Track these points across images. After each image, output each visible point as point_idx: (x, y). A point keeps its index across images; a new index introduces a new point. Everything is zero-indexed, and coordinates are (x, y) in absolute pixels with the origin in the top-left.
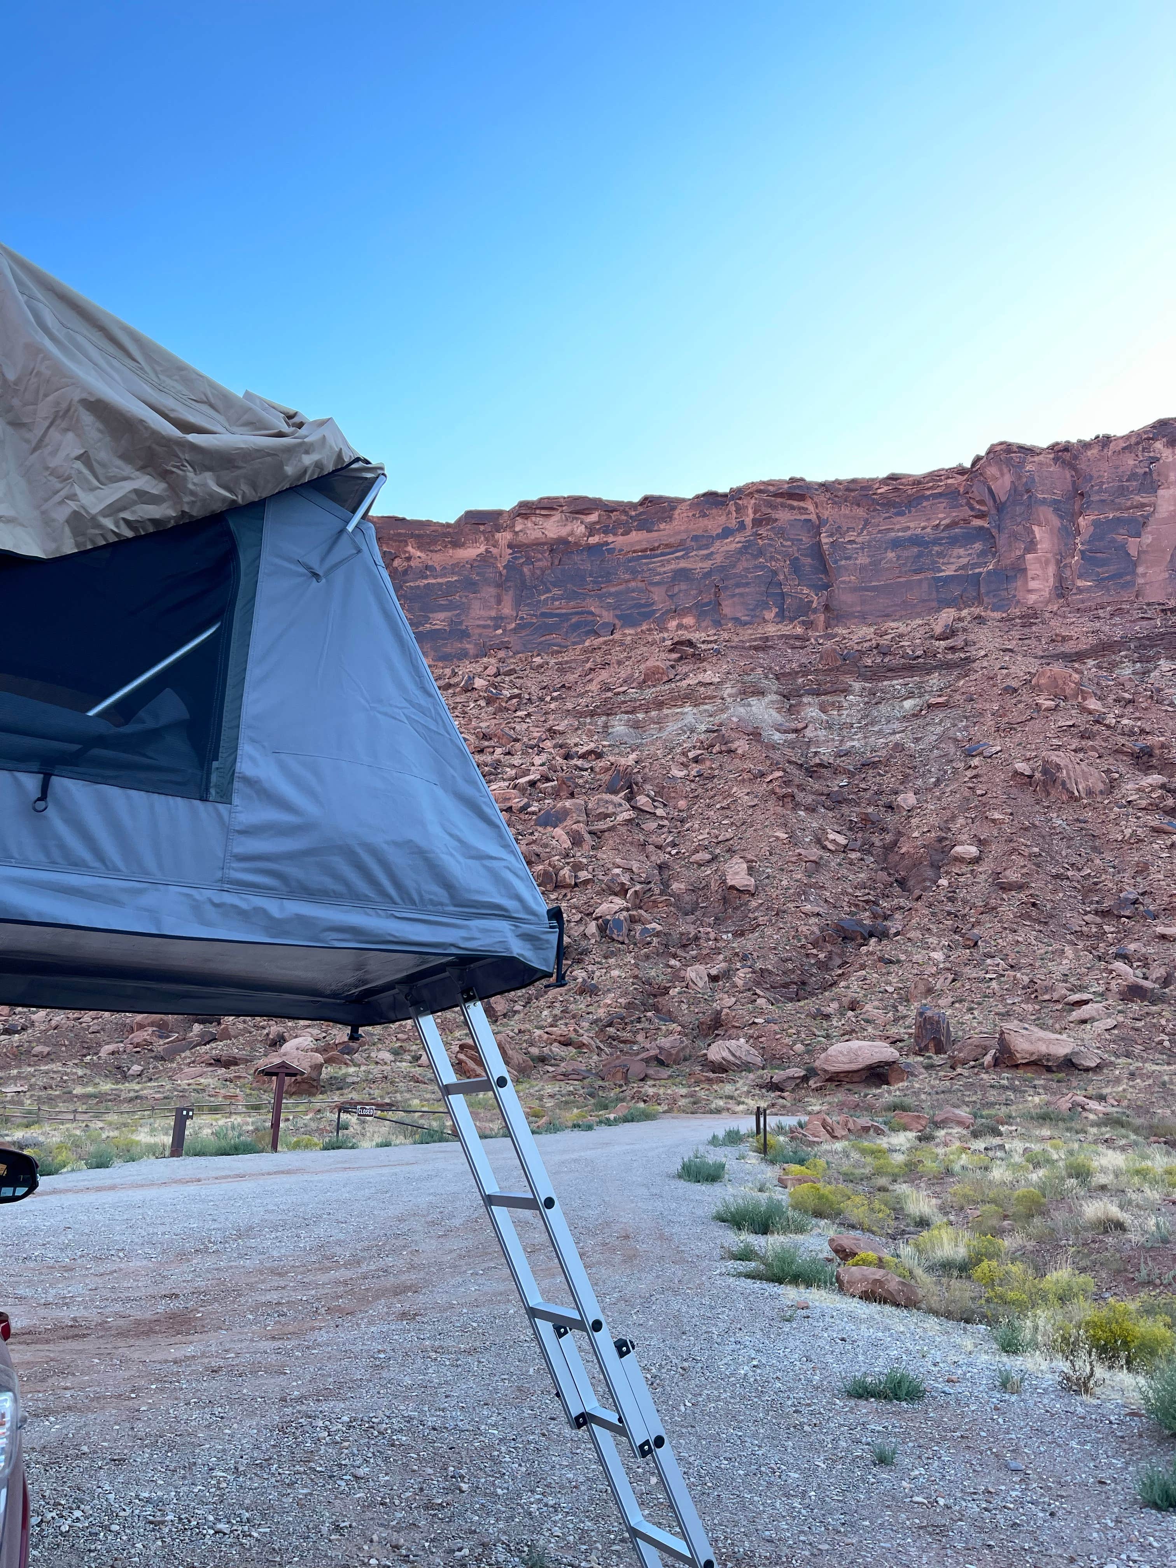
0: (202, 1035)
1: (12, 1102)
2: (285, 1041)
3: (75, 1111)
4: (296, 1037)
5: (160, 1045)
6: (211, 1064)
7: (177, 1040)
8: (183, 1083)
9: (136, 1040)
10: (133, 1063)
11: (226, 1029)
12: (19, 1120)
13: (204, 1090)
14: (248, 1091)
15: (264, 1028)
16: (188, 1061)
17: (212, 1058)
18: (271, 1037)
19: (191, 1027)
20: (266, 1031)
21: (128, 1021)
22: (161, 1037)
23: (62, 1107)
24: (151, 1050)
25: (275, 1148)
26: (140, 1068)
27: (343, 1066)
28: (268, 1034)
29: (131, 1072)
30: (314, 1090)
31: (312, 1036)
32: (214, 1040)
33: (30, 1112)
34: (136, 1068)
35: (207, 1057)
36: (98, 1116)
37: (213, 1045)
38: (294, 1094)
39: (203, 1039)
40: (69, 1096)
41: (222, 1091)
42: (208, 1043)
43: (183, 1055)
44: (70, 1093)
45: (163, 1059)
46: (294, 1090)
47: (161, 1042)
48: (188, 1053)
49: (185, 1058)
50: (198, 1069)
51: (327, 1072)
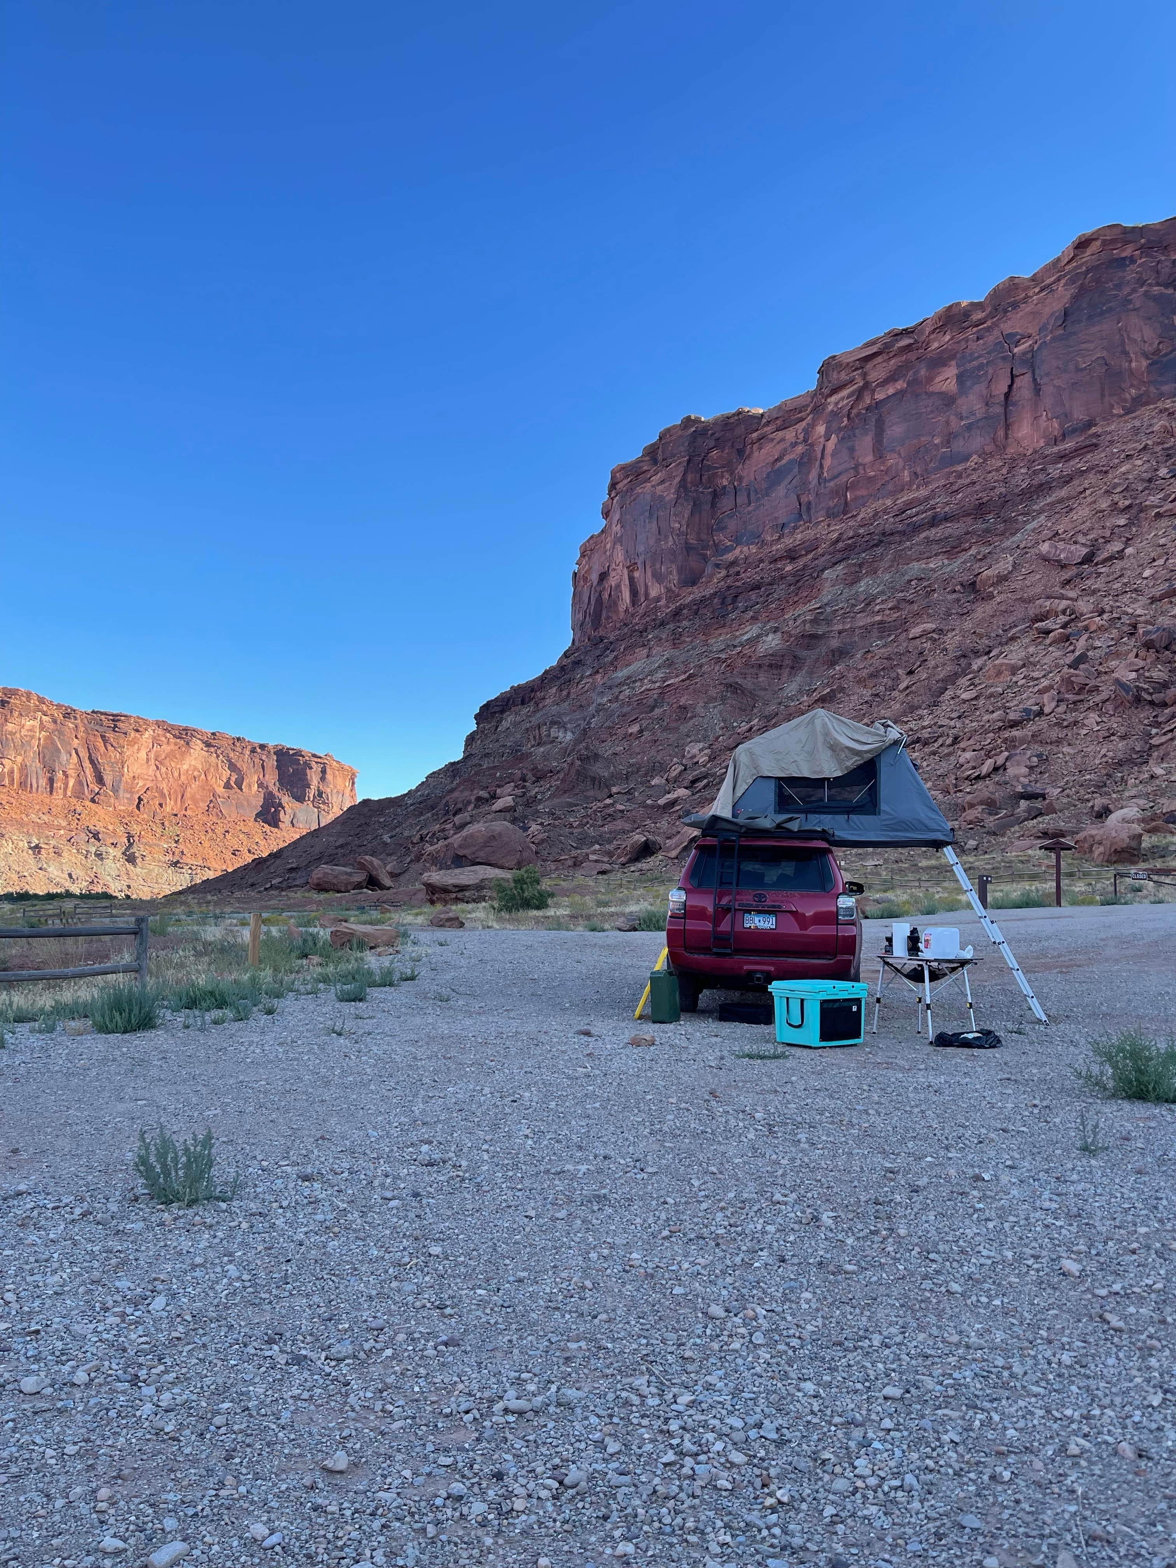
0: (1029, 810)
1: (871, 873)
2: (1111, 812)
3: (919, 880)
4: (1122, 808)
5: (991, 822)
6: (1039, 837)
7: (1006, 816)
8: (1012, 855)
9: (969, 818)
10: (968, 839)
11: (1051, 804)
12: (879, 887)
13: (1028, 861)
14: (1070, 861)
15: (1088, 801)
16: (1017, 835)
17: (1039, 831)
18: (1096, 809)
19: (1018, 803)
20: (1090, 804)
21: (959, 801)
22: (990, 814)
23: (911, 876)
24: (983, 826)
25: (1059, 904)
26: (975, 843)
27: (1168, 835)
28: (1092, 807)
29: (967, 846)
30: (1136, 859)
31: (1138, 806)
32: (1040, 814)
33: (885, 881)
34: (972, 843)
35: (1035, 830)
36: (938, 883)
37: (1040, 819)
38: (1115, 862)
39: (1030, 814)
40: (916, 869)
41: (1046, 862)
42: (1035, 817)
43: (1013, 829)
44: (916, 865)
45: (995, 834)
46: (1115, 859)
47: (992, 819)
48: (1017, 828)
49: (1014, 832)
50: (1027, 842)
51: (1147, 842)
